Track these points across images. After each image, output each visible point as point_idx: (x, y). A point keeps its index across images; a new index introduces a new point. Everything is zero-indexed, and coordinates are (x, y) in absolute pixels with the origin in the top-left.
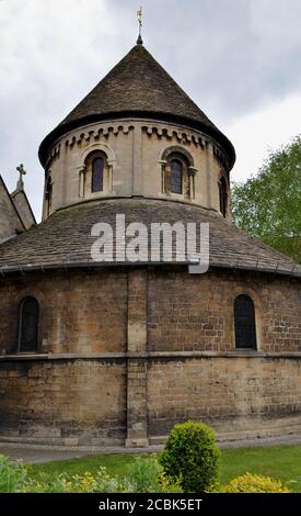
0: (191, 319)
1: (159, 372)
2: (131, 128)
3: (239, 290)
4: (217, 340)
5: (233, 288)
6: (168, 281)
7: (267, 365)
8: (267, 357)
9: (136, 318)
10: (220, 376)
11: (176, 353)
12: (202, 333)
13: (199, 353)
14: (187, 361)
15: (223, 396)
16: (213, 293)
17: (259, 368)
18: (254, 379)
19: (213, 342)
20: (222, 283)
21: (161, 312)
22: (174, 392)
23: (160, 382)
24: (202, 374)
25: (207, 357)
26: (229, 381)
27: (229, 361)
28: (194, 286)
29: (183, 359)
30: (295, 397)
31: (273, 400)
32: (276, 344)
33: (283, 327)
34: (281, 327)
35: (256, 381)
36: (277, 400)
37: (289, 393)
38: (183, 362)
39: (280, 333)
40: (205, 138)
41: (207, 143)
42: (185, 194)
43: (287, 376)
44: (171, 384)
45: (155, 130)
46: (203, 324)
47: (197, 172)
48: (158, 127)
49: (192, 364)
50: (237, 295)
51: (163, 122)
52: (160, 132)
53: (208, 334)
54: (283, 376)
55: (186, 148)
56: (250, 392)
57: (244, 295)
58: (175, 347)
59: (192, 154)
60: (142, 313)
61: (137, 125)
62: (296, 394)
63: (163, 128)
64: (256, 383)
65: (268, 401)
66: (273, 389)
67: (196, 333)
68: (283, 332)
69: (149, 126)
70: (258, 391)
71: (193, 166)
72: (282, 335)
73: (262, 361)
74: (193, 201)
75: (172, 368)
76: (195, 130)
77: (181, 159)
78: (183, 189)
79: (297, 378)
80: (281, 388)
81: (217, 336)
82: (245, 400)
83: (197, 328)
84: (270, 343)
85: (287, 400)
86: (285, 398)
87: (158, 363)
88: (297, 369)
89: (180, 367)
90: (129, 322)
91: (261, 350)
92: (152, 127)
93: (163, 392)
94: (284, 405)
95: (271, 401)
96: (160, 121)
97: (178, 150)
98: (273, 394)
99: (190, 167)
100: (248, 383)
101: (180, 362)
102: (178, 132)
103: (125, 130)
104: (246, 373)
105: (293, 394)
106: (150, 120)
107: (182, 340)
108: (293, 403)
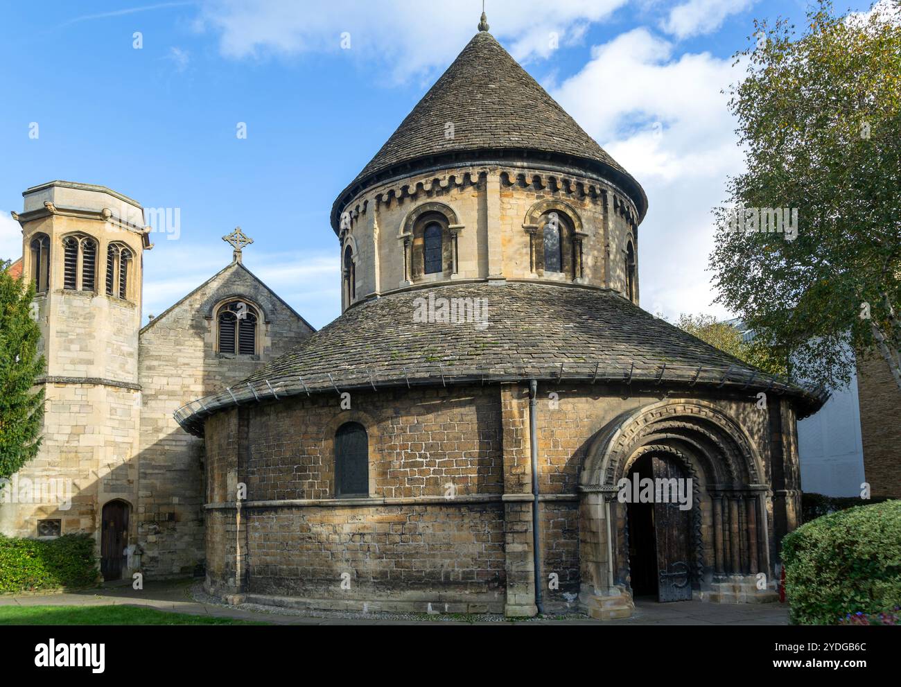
0: (283, 461)
1: (257, 524)
2: (366, 203)
3: (344, 416)
4: (312, 485)
5: (335, 415)
6: (264, 419)
7: (385, 516)
8: (385, 505)
9: (231, 465)
10: (314, 530)
11: (268, 503)
12: (294, 478)
14: (279, 511)
15: (317, 556)
16: (307, 426)
17: (371, 521)
18: (362, 535)
19: (306, 488)
20: (318, 411)
21: (259, 456)
23: (257, 535)
24: (293, 528)
25: (299, 507)
26: (324, 536)
27: (325, 512)
29: (275, 509)
30: (447, 561)
31: (397, 564)
32: (407, 485)
33: (424, 460)
34: (422, 460)
35: (366, 537)
36: (407, 564)
37: (434, 556)
38: (276, 512)
39: (416, 469)
40: (478, 170)
41: (483, 176)
42: (446, 270)
43: (430, 531)
44: (266, 538)
45: (392, 193)
46: (295, 467)
47: (463, 230)
48: (394, 188)
49: (284, 515)
50: (340, 424)
51: (401, 176)
52: (398, 194)
53: (300, 478)
54: (420, 530)
55: (443, 199)
56: (355, 551)
57: (352, 422)
58: (269, 495)
59: (452, 206)
60: (235, 459)
61: (371, 197)
62: (451, 558)
63: (401, 186)
64: (365, 540)
65: (386, 564)
66: (400, 549)
67: (289, 478)
68: (424, 468)
69: (384, 191)
70: (369, 550)
71: (456, 224)
72: (421, 472)
73: (377, 510)
74: (454, 277)
75: (266, 520)
76: (456, 165)
77: (440, 219)
78: (443, 264)
79: (456, 533)
80: (415, 548)
81: (310, 480)
82: (347, 561)
83: (290, 471)
84: (395, 484)
85: (428, 565)
86: (425, 561)
87: (256, 514)
88: (457, 521)
89: (273, 518)
90: (228, 469)
91: (376, 495)
92: (387, 190)
93: (260, 546)
94: (422, 571)
95: (393, 565)
96: (397, 177)
97: (428, 208)
98: (398, 556)
99: (450, 226)
100: (351, 540)
101: (273, 513)
102: (423, 181)
103: (361, 210)
104: (349, 526)
105: (443, 557)
106: (384, 182)
107: (275, 486)
108: (443, 570)
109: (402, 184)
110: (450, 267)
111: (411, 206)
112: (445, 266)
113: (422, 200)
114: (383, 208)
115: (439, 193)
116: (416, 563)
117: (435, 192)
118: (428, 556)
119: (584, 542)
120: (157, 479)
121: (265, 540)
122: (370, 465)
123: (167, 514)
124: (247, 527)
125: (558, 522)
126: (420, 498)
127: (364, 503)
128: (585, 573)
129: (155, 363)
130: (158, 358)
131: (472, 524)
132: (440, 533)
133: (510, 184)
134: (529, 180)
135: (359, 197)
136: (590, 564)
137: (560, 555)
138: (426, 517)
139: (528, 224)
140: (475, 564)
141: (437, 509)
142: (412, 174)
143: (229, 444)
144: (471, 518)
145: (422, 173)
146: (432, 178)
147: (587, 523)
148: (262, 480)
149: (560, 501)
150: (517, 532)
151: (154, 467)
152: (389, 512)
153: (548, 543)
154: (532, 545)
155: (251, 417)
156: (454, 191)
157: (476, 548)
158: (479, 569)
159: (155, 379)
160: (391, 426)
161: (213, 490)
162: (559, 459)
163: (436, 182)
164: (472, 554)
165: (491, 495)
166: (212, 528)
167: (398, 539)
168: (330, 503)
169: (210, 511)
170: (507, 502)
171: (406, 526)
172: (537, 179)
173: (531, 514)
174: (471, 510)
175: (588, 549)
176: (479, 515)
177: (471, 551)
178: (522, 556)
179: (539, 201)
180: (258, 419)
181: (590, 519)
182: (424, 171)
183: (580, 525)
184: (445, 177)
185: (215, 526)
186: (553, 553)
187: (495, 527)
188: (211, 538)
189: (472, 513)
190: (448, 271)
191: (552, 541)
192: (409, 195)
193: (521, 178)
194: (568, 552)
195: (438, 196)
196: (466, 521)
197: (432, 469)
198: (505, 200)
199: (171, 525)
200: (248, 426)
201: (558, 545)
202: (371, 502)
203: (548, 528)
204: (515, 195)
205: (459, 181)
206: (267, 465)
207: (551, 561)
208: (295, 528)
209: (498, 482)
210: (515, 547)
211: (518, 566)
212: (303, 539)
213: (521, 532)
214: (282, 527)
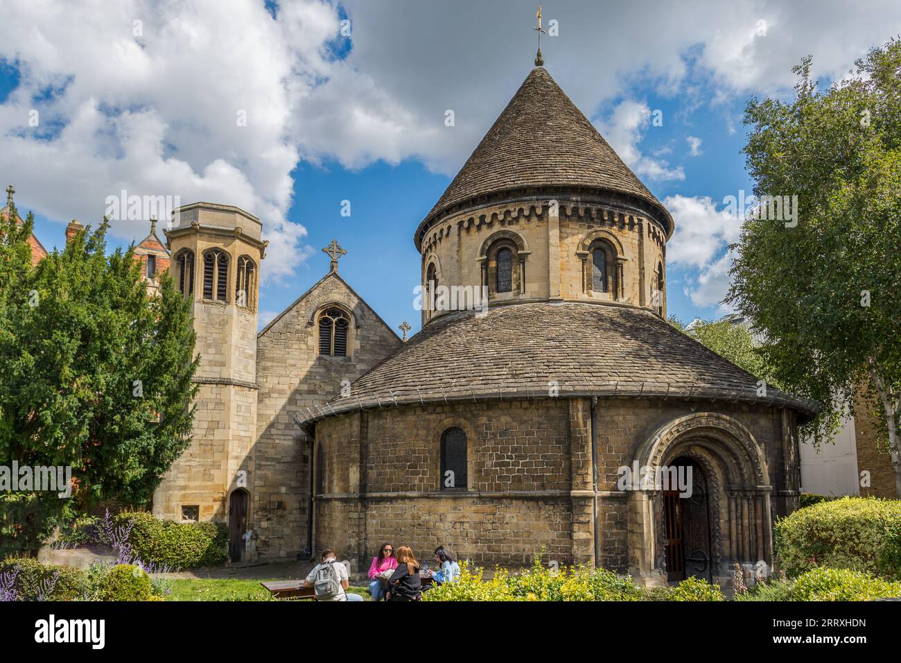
0: (398, 459)
1: (374, 512)
2: (449, 227)
3: (448, 422)
4: (421, 480)
5: (441, 421)
6: (382, 422)
7: (480, 507)
8: (480, 498)
9: (353, 461)
10: (423, 518)
11: (385, 494)
12: (407, 473)
13: (402, 493)
14: (394, 502)
15: (425, 539)
16: (418, 430)
17: (469, 511)
18: (462, 523)
19: (417, 482)
20: (428, 417)
21: (376, 453)
22: (385, 533)
23: (374, 521)
24: (406, 516)
25: (411, 499)
26: (432, 523)
27: (432, 502)
28: (402, 425)
29: (391, 500)
30: (528, 546)
31: (489, 548)
32: (497, 482)
33: (511, 461)
34: (508, 460)
35: (465, 525)
36: (497, 548)
37: (517, 542)
38: (391, 502)
39: (504, 468)
40: (541, 204)
41: (546, 208)
42: (514, 290)
43: (515, 520)
44: (383, 525)
45: (471, 221)
46: (408, 464)
47: (529, 256)
48: (474, 216)
49: (398, 505)
50: (445, 429)
51: (480, 206)
52: (477, 222)
53: (412, 473)
54: (507, 520)
55: (513, 228)
56: (456, 537)
57: (455, 428)
58: (385, 488)
59: (520, 235)
60: (357, 456)
61: (453, 222)
62: (531, 544)
63: (479, 215)
64: (464, 527)
65: (482, 548)
66: (491, 535)
67: (402, 473)
68: (511, 467)
69: (465, 219)
70: (467, 536)
71: (524, 250)
72: (508, 471)
73: (474, 502)
74: (521, 297)
75: (382, 509)
76: (525, 198)
77: (511, 245)
78: (513, 284)
79: (535, 523)
80: (503, 535)
81: (421, 476)
82: (450, 545)
83: (403, 467)
84: (488, 480)
85: (513, 549)
86: (511, 546)
87: (374, 503)
88: (536, 512)
89: (388, 508)
90: (351, 464)
91: (473, 490)
92: (467, 219)
93: (377, 532)
94: (508, 555)
95: (486, 548)
96: (476, 207)
97: (502, 236)
98: (490, 541)
99: (519, 252)
100: (453, 527)
101: (389, 503)
102: (498, 212)
103: (445, 233)
104: (452, 515)
105: (524, 542)
106: (466, 210)
107: (390, 480)
108: (525, 553)
109: (480, 213)
110: (518, 287)
111: (486, 233)
112: (514, 286)
113: (497, 228)
114: (463, 233)
115: (510, 223)
116: (504, 547)
117: (507, 222)
118: (513, 541)
119: (632, 532)
120: (269, 470)
121: (381, 527)
122: (468, 464)
123: (276, 503)
124: (365, 515)
125: (611, 515)
126: (507, 493)
127: (463, 495)
128: (632, 558)
129: (269, 364)
130: (272, 359)
131: (547, 515)
132: (522, 523)
133: (567, 216)
134: (582, 213)
135: (443, 222)
136: (636, 551)
137: (613, 542)
138: (511, 509)
139: (581, 251)
140: (549, 549)
141: (519, 503)
142: (488, 205)
143: (350, 443)
144: (547, 510)
145: (497, 205)
146: (505, 210)
147: (633, 515)
148: (379, 474)
149: (614, 497)
150: (582, 523)
151: (267, 459)
152: (483, 504)
153: (604, 533)
154: (593, 533)
155: (370, 420)
156: (522, 221)
157: (552, 535)
158: (553, 553)
159: (269, 379)
160: (485, 431)
161: (331, 482)
162: (613, 462)
163: (508, 213)
164: (547, 541)
165: (562, 491)
166: (331, 515)
167: (490, 527)
168: (436, 496)
169: (329, 500)
170: (574, 497)
171: (496, 516)
172: (588, 211)
173: (593, 507)
174: (546, 503)
175: (635, 538)
176: (552, 507)
177: (546, 538)
178: (586, 542)
179: (589, 231)
180: (376, 421)
181: (636, 513)
182: (498, 203)
183: (628, 518)
184: (515, 209)
185: (334, 514)
186: (608, 541)
187: (565, 518)
188: (329, 524)
189: (547, 506)
190: (516, 291)
191: (607, 531)
192: (485, 223)
193: (575, 210)
194: (619, 541)
195: (509, 224)
196: (543, 512)
197: (516, 468)
198: (563, 230)
199: (280, 512)
200: (367, 428)
201: (612, 534)
202: (469, 495)
203: (604, 520)
204: (571, 226)
205: (526, 213)
206: (384, 462)
207: (607, 548)
208: (408, 516)
209: (566, 480)
210: (580, 535)
211: (583, 551)
212: (414, 526)
213: (585, 523)
214: (396, 515)
